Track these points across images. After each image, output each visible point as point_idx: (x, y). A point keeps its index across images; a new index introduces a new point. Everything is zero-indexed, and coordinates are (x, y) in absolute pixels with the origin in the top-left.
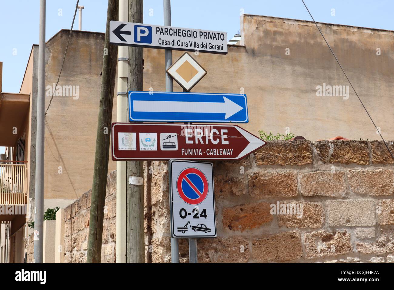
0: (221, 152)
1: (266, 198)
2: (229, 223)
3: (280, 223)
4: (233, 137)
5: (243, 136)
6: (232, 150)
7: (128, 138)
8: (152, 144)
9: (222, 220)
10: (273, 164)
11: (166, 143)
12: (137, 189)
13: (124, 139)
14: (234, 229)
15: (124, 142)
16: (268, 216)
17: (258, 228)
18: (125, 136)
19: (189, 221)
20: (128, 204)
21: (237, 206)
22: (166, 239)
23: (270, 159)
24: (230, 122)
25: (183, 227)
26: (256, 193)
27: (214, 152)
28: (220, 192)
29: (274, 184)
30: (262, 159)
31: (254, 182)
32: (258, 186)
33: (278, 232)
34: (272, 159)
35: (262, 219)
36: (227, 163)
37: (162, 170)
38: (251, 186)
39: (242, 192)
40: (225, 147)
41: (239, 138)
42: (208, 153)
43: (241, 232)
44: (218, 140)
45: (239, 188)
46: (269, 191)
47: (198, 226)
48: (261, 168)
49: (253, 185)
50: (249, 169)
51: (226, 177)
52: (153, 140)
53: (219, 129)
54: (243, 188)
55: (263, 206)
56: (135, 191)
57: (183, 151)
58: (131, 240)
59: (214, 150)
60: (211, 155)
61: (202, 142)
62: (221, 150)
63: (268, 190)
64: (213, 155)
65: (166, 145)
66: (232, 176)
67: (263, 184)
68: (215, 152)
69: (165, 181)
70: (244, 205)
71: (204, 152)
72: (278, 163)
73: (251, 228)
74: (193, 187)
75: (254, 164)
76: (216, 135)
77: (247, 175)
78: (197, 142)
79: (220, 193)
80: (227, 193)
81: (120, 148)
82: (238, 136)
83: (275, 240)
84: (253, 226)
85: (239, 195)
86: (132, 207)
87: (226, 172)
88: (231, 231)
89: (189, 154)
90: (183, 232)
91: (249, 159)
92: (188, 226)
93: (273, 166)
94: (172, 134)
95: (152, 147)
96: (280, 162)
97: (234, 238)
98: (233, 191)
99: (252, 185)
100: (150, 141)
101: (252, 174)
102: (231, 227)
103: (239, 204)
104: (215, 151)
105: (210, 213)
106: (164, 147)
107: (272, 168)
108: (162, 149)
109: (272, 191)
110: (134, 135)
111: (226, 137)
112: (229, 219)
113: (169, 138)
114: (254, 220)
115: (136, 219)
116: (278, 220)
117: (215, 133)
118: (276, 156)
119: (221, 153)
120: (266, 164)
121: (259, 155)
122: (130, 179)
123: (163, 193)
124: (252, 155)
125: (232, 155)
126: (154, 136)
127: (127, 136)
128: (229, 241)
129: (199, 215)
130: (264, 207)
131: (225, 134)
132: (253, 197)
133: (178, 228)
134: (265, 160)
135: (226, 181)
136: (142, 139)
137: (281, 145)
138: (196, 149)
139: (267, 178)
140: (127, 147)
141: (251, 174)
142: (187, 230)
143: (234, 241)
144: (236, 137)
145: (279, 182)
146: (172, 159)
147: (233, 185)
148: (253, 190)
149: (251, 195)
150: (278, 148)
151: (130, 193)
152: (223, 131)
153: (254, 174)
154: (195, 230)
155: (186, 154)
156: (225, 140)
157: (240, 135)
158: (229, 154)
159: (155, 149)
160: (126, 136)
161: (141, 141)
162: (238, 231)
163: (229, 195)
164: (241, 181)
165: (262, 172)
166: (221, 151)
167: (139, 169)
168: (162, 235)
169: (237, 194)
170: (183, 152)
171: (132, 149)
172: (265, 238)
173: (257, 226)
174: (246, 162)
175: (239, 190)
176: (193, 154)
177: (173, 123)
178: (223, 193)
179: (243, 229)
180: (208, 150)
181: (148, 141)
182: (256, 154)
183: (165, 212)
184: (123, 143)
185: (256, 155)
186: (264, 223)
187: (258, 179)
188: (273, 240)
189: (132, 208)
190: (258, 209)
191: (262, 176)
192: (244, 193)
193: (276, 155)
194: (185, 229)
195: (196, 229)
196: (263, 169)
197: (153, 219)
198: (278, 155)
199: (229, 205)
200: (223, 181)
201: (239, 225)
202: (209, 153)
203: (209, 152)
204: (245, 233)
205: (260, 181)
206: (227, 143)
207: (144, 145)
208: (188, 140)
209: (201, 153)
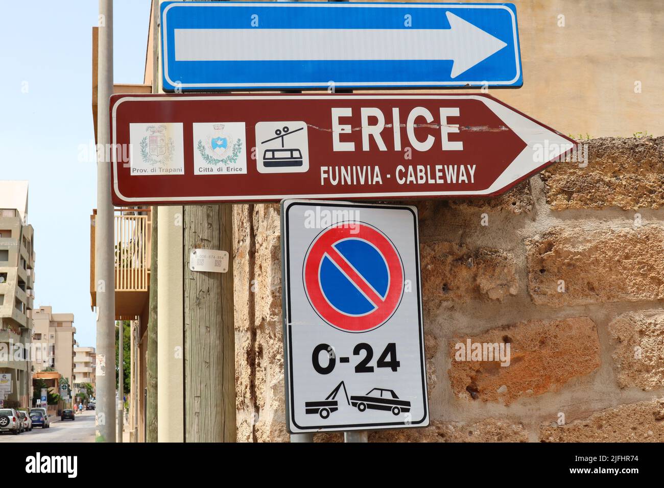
0: (441, 174)
1: (578, 305)
2: (470, 381)
3: (623, 377)
4: (475, 129)
5: (506, 126)
6: (474, 166)
7: (159, 139)
8: (231, 154)
9: (449, 372)
10: (600, 208)
11: (273, 151)
12: (211, 282)
13: (147, 141)
14: (485, 397)
15: (147, 150)
16: (588, 358)
17: (557, 392)
18: (149, 134)
19: (342, 382)
20: (187, 326)
21: (492, 328)
22: (281, 431)
23: (590, 192)
24: (467, 87)
25: (323, 400)
26: (549, 293)
27: (419, 174)
28: (441, 291)
29: (602, 264)
30: (567, 192)
31: (542, 260)
32: (556, 270)
33: (614, 403)
34: (595, 193)
35: (568, 368)
36: (461, 207)
37: (271, 231)
38: (533, 270)
39: (508, 290)
40: (452, 158)
41: (496, 130)
42: (401, 179)
43: (507, 405)
44: (431, 140)
45: (499, 279)
46: (588, 283)
47: (370, 395)
48: (564, 220)
49: (540, 268)
50: (527, 221)
51: (461, 246)
52: (235, 142)
53: (434, 106)
54: (509, 278)
55: (570, 328)
56: (205, 289)
57: (325, 172)
58: (195, 427)
59: (419, 167)
60: (408, 183)
61: (382, 147)
62: (440, 167)
63: (586, 282)
64: (415, 182)
65: (273, 158)
66: (479, 243)
67: (569, 265)
68: (423, 174)
69: (276, 261)
70: (515, 326)
71: (389, 176)
72: (613, 203)
73: (536, 393)
74: (356, 278)
75: (544, 209)
76: (424, 125)
77: (523, 240)
78: (366, 147)
79: (441, 295)
80: (463, 294)
81: (134, 170)
82: (491, 126)
83: (607, 428)
84: (540, 387)
85: (498, 299)
86: (198, 333)
87: (460, 232)
88: (476, 404)
89: (343, 183)
90: (324, 413)
91: (527, 194)
92: (340, 397)
93: (599, 212)
94: (292, 125)
95: (231, 165)
96: (619, 200)
97: (486, 424)
98: (481, 286)
99: (538, 268)
100: (224, 145)
101: (537, 238)
102: (476, 390)
103: (500, 324)
104: (421, 171)
105: (409, 354)
106: (267, 164)
107: (596, 217)
108: (261, 169)
109: (596, 285)
110: (177, 128)
111: (455, 129)
112: (470, 368)
113: (282, 136)
114: (545, 369)
115: (209, 367)
116: (615, 369)
117: (420, 120)
118: (609, 184)
119: (440, 178)
120: (578, 207)
121: (558, 180)
122: (192, 254)
123: (273, 297)
124: (536, 181)
125: (473, 182)
126: (237, 130)
127: (155, 134)
128: (471, 433)
129: (373, 363)
130: (574, 332)
131: (451, 120)
132: (540, 302)
133: (308, 404)
134: (575, 195)
135: (460, 259)
136: (200, 142)
137: (622, 152)
138: (365, 167)
139: (580, 248)
140: (157, 166)
141: (534, 235)
142: (336, 409)
143: (486, 434)
144: (485, 128)
145: (617, 258)
146: (287, 199)
147: (481, 271)
148: (542, 282)
149: (535, 296)
150: (615, 159)
151: (193, 296)
152: (445, 112)
153: (544, 236)
154: (362, 407)
155: (335, 183)
156: (452, 137)
157: (498, 122)
158: (465, 178)
159: (241, 169)
160: (154, 132)
161: (200, 147)
162: (498, 403)
163: (468, 300)
164: (506, 259)
165: (567, 229)
166: (440, 171)
167: (218, 227)
168: (272, 417)
169: (494, 295)
170: (324, 176)
171: (170, 170)
172: (576, 422)
173: (553, 386)
174: (518, 203)
175: (499, 282)
176: (355, 183)
177: (297, 91)
178: (451, 294)
179: (511, 397)
180: (401, 170)
181: (220, 146)
182: (549, 177)
183: (278, 353)
184: (145, 155)
185: (550, 182)
186: (575, 379)
187: (556, 252)
188: (600, 427)
189: (197, 336)
190: (556, 337)
191: (567, 240)
192: (513, 291)
193: (607, 179)
194: (331, 405)
195: (365, 403)
196: (569, 222)
197: (259, 365)
198: (613, 179)
199: (468, 327)
200: (450, 259)
201: (500, 386)
202: (404, 179)
203: (403, 175)
204: (517, 408)
205: (560, 257)
206: (458, 146)
207: (207, 158)
208: (340, 141)
209: (379, 179)
